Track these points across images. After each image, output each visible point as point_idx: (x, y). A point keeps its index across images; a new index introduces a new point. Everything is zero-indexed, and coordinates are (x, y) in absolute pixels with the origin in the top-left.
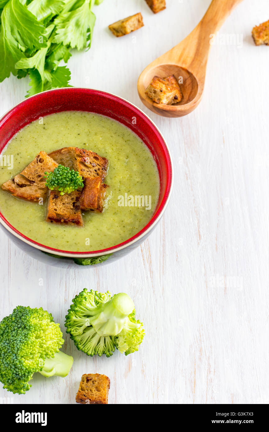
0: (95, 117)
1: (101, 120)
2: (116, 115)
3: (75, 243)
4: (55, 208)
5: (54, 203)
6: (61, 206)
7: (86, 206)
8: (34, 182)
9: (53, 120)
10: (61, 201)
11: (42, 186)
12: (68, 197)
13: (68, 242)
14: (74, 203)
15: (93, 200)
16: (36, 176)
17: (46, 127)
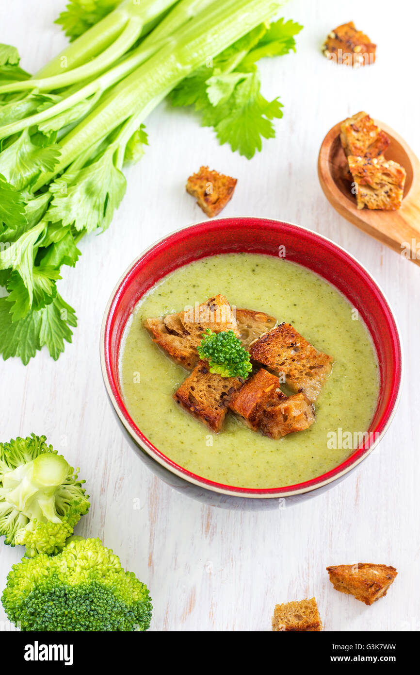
0: (333, 294)
1: (339, 303)
2: (363, 309)
3: (191, 451)
4: (194, 386)
5: (197, 377)
6: (204, 388)
7: (236, 407)
8: (189, 334)
9: (273, 266)
10: (209, 380)
11: (197, 344)
12: (220, 380)
13: (182, 443)
14: (224, 394)
15: (249, 405)
16: (195, 326)
17: (256, 270)
